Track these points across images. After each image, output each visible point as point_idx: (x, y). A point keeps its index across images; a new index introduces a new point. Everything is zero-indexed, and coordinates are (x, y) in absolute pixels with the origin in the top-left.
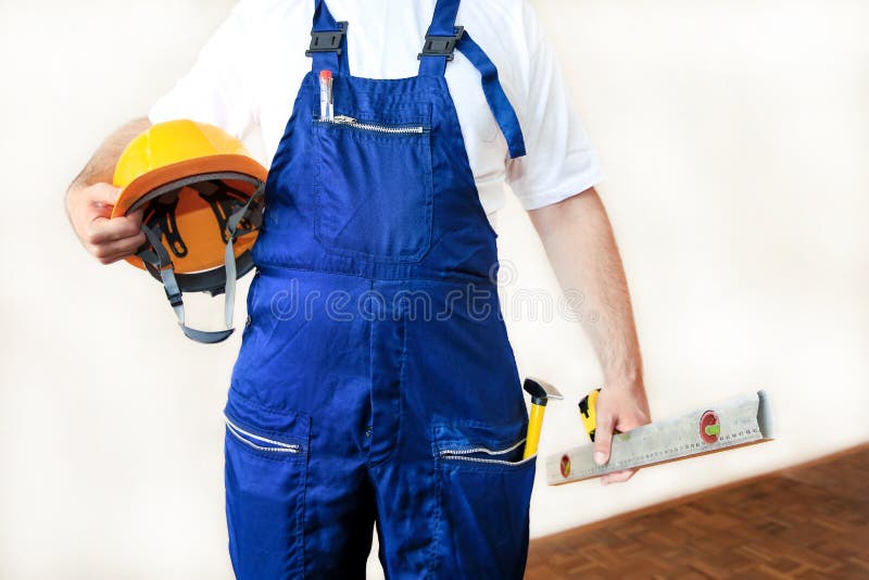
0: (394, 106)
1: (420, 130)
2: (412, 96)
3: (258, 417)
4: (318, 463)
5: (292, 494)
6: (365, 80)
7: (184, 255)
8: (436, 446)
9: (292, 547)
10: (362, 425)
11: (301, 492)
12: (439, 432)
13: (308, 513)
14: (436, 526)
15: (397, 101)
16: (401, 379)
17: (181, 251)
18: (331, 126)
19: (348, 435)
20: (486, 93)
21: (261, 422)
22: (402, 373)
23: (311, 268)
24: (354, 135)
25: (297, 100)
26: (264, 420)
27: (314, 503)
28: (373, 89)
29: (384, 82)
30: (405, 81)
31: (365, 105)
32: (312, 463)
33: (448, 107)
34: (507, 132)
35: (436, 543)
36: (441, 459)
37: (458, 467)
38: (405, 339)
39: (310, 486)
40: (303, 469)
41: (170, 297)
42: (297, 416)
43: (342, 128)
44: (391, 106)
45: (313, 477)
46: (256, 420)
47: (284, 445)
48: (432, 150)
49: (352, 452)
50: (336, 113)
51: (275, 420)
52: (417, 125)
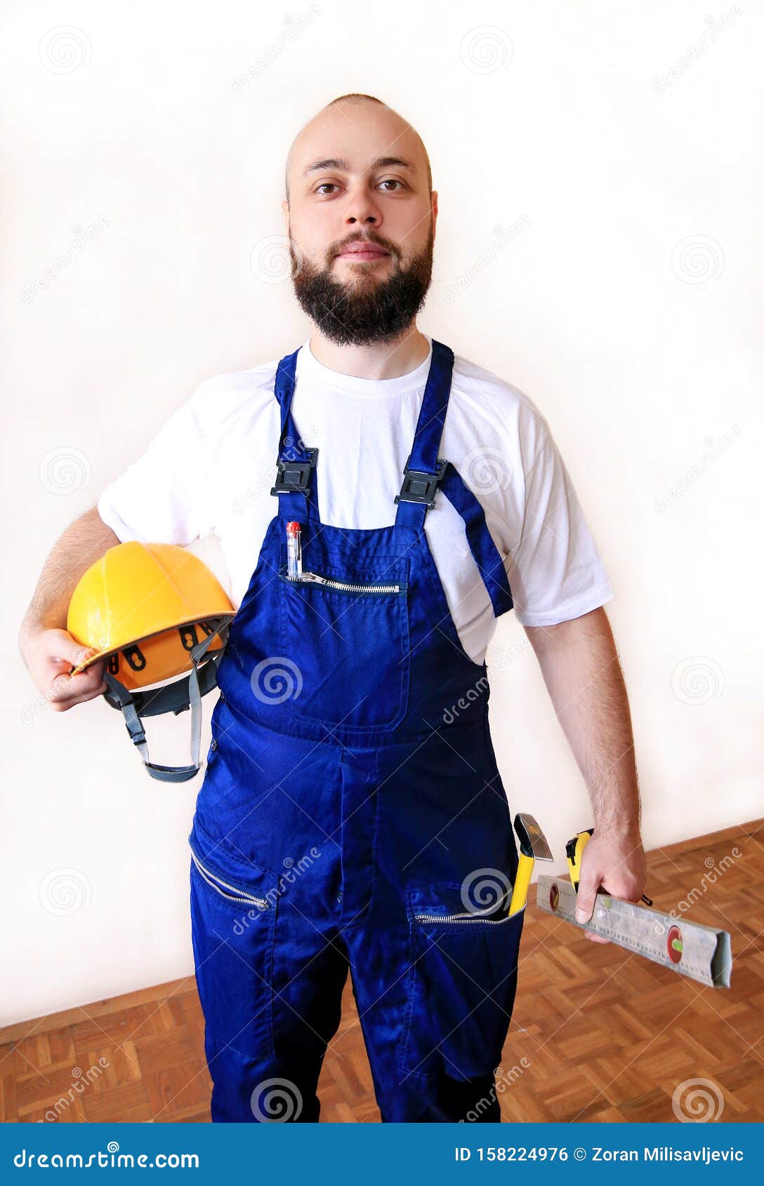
0: (368, 560)
1: (396, 589)
2: (389, 549)
3: (225, 864)
4: (287, 921)
5: (260, 948)
6: (336, 530)
7: (143, 667)
8: (411, 911)
9: (261, 998)
10: (331, 891)
11: (270, 947)
12: (414, 897)
13: (276, 968)
14: (411, 987)
15: (371, 554)
16: (374, 847)
17: (138, 663)
18: (299, 585)
19: (316, 899)
20: (470, 543)
21: (228, 871)
22: (374, 841)
23: (278, 730)
24: (324, 594)
25: (262, 551)
26: (232, 868)
27: (283, 959)
28: (344, 542)
29: (357, 533)
30: (381, 531)
31: (335, 558)
32: (280, 919)
33: (428, 562)
34: (493, 589)
35: (411, 1004)
36: (418, 924)
37: (435, 930)
38: (378, 808)
39: (280, 941)
40: (271, 924)
41: (132, 734)
42: (265, 871)
43: (311, 587)
44: (365, 561)
45: (282, 934)
46: (222, 866)
47: (253, 898)
48: (410, 610)
49: (322, 915)
50: (305, 569)
51: (241, 871)
52: (393, 584)
